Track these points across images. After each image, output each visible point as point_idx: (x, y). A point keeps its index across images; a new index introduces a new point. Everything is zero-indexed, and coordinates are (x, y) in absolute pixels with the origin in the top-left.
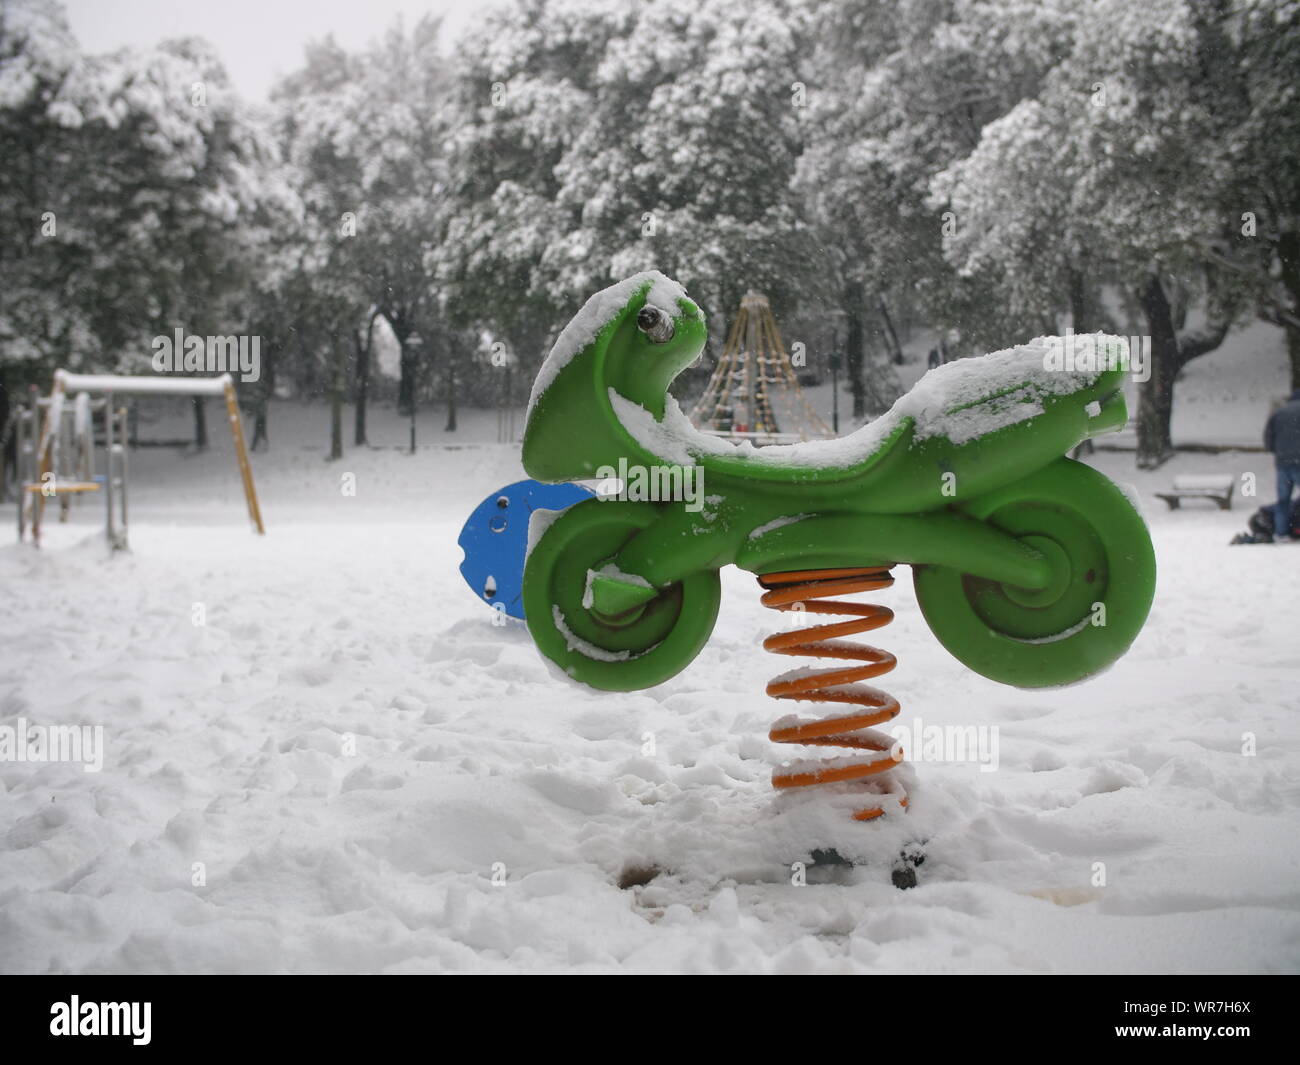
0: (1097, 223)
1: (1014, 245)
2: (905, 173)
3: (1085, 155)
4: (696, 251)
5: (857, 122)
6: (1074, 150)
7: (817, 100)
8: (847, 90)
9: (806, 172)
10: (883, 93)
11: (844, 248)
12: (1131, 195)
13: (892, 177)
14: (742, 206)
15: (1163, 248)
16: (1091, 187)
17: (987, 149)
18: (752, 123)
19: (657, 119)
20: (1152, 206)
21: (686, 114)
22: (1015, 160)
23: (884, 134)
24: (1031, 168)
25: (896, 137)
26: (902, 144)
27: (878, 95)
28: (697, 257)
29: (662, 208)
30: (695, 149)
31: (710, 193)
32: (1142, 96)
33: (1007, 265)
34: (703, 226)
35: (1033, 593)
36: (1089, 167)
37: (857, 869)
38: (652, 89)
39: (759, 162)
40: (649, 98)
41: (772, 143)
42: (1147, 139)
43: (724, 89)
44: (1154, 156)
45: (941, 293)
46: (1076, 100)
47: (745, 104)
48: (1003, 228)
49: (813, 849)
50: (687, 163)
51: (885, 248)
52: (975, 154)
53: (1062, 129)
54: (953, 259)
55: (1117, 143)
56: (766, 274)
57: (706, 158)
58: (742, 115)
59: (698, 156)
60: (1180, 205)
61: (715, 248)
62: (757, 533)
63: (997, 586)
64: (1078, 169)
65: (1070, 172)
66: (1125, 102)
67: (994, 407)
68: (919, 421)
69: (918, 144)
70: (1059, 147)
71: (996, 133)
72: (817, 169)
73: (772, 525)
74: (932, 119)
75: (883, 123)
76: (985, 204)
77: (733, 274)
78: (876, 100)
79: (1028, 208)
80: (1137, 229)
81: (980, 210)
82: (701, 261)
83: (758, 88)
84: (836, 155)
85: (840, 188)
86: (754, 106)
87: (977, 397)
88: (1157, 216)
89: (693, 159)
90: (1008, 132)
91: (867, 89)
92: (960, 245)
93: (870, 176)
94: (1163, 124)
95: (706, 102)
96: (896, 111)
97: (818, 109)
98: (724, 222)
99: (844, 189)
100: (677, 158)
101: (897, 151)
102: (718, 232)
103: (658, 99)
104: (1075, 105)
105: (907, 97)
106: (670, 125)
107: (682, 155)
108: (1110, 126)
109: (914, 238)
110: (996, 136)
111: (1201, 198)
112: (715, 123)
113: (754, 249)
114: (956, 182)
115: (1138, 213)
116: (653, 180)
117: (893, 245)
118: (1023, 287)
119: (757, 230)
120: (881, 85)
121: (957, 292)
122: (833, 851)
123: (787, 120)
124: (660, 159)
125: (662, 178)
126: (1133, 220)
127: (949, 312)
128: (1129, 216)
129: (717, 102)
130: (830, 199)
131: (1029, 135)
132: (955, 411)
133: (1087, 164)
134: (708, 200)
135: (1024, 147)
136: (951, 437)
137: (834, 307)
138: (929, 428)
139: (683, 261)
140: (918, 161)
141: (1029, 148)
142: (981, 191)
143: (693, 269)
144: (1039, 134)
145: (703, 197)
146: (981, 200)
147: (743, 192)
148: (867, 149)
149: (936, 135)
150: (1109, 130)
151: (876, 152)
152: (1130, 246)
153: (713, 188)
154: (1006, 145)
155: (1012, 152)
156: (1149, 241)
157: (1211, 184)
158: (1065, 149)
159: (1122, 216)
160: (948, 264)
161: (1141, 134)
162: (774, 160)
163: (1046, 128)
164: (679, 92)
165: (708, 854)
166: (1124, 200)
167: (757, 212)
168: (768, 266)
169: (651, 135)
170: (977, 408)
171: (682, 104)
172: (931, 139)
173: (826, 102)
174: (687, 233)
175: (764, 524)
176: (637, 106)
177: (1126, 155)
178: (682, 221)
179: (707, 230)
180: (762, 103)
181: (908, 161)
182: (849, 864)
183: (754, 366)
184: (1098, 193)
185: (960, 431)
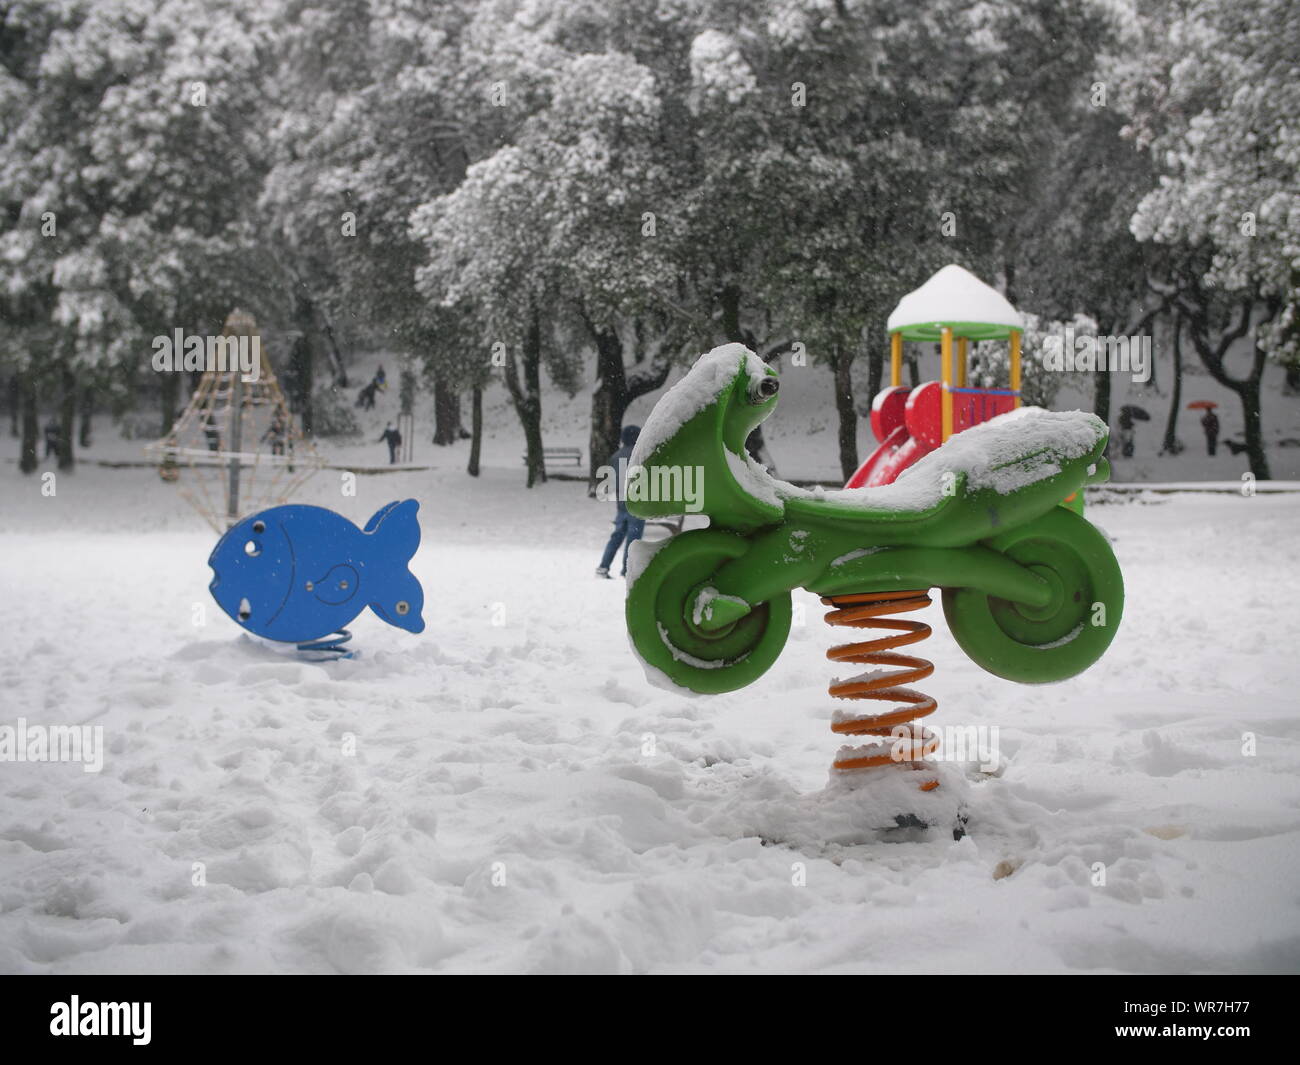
0: (572, 266)
1: (493, 281)
2: (376, 202)
3: (562, 202)
4: (152, 260)
5: (327, 146)
6: (552, 195)
7: (287, 121)
8: (318, 113)
9: (275, 191)
10: (353, 121)
11: (296, 269)
12: (602, 242)
13: (363, 205)
14: (200, 219)
15: (629, 293)
16: (568, 232)
17: (470, 187)
18: (212, 136)
19: (109, 122)
20: (620, 255)
21: (142, 118)
22: (497, 200)
23: (356, 161)
24: (511, 208)
25: (368, 167)
26: (376, 174)
27: (348, 122)
28: (153, 268)
29: (114, 214)
30: (152, 157)
31: (167, 204)
32: (615, 152)
33: (485, 299)
34: (159, 237)
35: (1037, 610)
36: (567, 212)
37: (932, 829)
38: (104, 89)
39: (219, 176)
40: (101, 98)
41: (234, 158)
42: (617, 192)
43: (184, 97)
44: (621, 208)
45: (410, 320)
46: (553, 149)
47: (206, 116)
48: (482, 263)
49: (896, 815)
50: (143, 170)
51: (356, 273)
52: (458, 191)
53: (542, 175)
54: (425, 289)
55: (591, 193)
56: (225, 290)
57: (163, 167)
58: (202, 128)
59: (155, 164)
60: (646, 256)
61: (172, 260)
62: (838, 562)
63: (1011, 605)
64: (557, 213)
65: (548, 216)
66: (598, 156)
67: (1026, 466)
68: (972, 476)
69: (390, 175)
70: (538, 193)
71: (480, 173)
72: (287, 189)
73: (850, 556)
74: (403, 152)
75: (352, 150)
76: (467, 241)
77: (189, 288)
78: (346, 128)
79: (507, 247)
80: (607, 275)
81: (462, 245)
82: (157, 273)
83: (219, 99)
84: (307, 177)
85: (311, 210)
86: (215, 118)
87: (1013, 458)
88: (624, 263)
89: (149, 167)
90: (491, 173)
91: (338, 115)
92: (432, 276)
93: (341, 201)
94: (631, 180)
95: (164, 110)
96: (366, 140)
97: (289, 130)
98: (182, 235)
99: (314, 212)
100: (132, 163)
101: (367, 180)
102: (175, 245)
103: (110, 100)
104: (554, 154)
105: (378, 126)
106: (124, 129)
107: (138, 161)
108: (585, 176)
109: (384, 265)
110: (480, 176)
111: (662, 250)
112: (175, 130)
113: (212, 264)
114: (439, 217)
115: (609, 259)
116: (103, 185)
117: (364, 271)
118: (498, 320)
119: (217, 245)
120: (353, 112)
121: (426, 321)
122: (912, 816)
123: (251, 137)
124: (112, 164)
125: (114, 183)
126: (605, 266)
127: (417, 340)
128: (601, 262)
129: (177, 110)
130: (298, 220)
131: (511, 178)
132: (997, 468)
133: (565, 209)
134: (165, 210)
135: (506, 188)
136: (998, 489)
137: (292, 329)
138: (980, 481)
139: (136, 271)
140: (389, 191)
141: (511, 190)
142: (462, 227)
143: (148, 280)
144: (520, 178)
145: (159, 207)
146: (463, 236)
147: (202, 205)
148: (339, 178)
149: (407, 167)
150: (584, 180)
151: (348, 181)
152: (602, 289)
153: (171, 198)
154: (490, 185)
155: (495, 193)
156: (617, 286)
157: (672, 239)
158: (543, 195)
159: (594, 260)
160: (419, 294)
161: (613, 186)
162: (236, 175)
163: (527, 173)
164: (134, 95)
165: (809, 824)
166: (597, 246)
167: (216, 225)
168: (228, 283)
169: (102, 136)
170: (1014, 467)
171: (137, 108)
172: (403, 171)
173: (297, 123)
174: (142, 243)
175: (843, 555)
176: (85, 104)
177: (597, 204)
178: (137, 229)
179: (164, 241)
180: (224, 117)
181: (379, 191)
182: (924, 826)
183: (239, 386)
184: (574, 238)
185: (1004, 483)
